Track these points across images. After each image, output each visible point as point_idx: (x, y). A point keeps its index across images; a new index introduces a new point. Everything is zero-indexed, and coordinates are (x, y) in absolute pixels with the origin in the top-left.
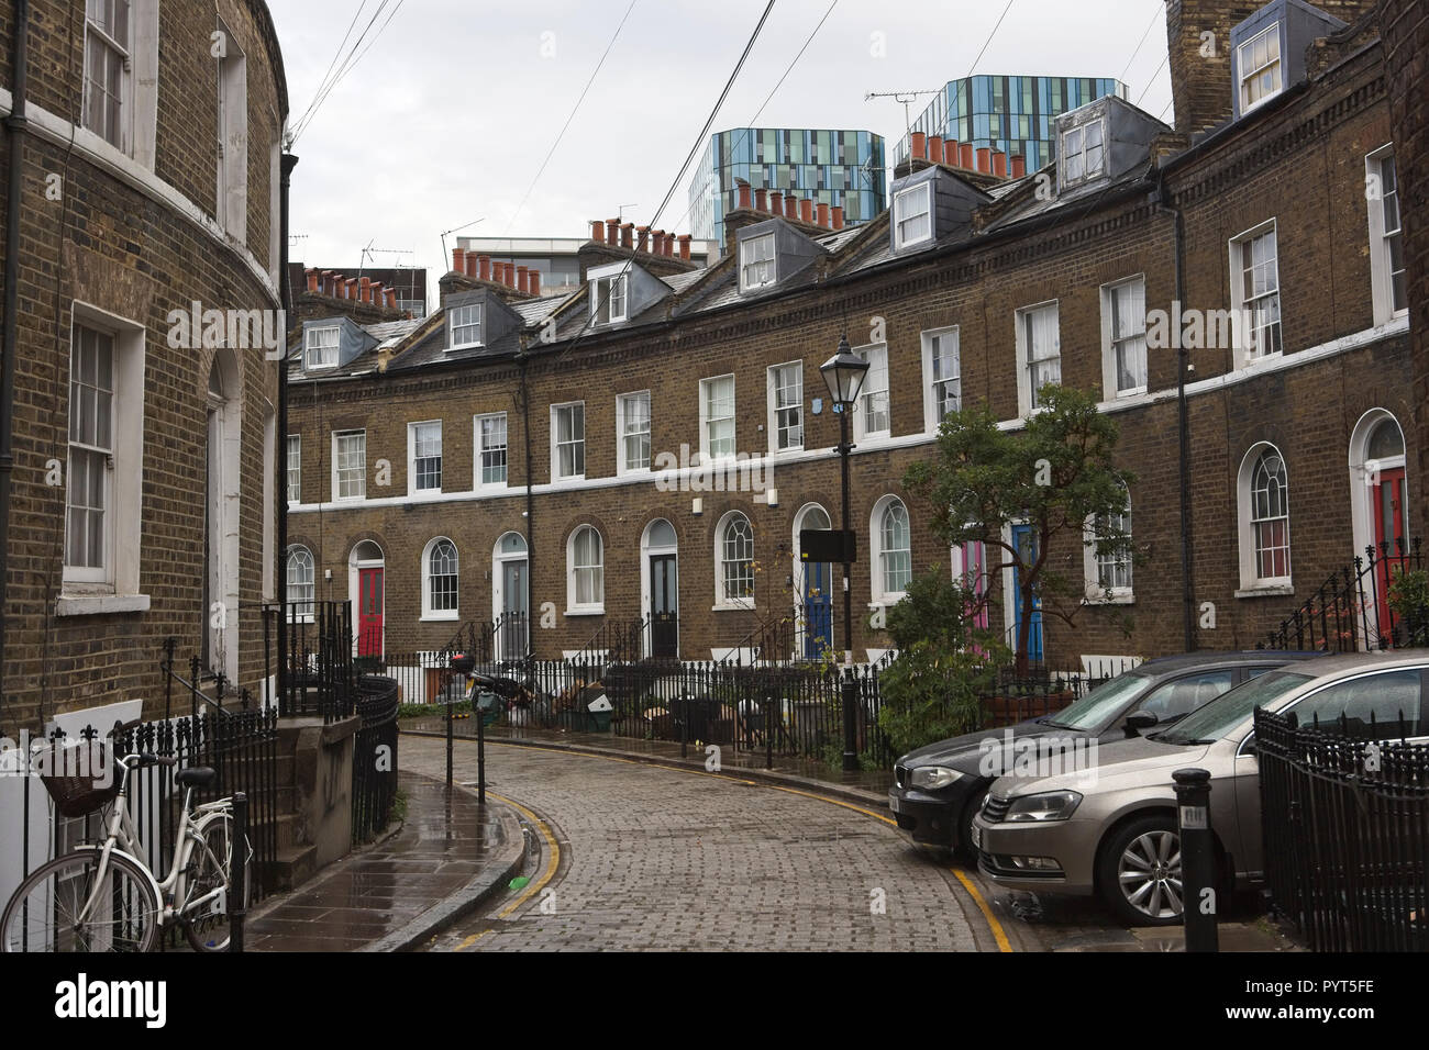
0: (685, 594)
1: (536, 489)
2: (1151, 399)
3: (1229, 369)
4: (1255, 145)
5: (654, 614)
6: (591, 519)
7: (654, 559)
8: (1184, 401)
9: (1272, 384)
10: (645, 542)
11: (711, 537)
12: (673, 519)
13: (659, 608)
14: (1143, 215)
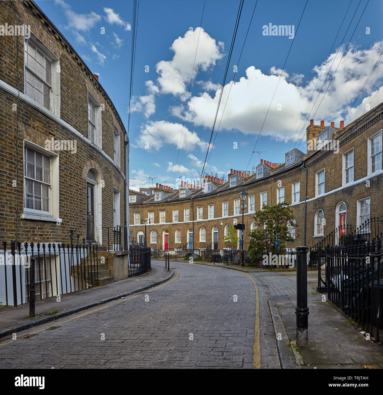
0: (219, 239)
1: (194, 221)
2: (300, 203)
3: (314, 197)
4: (321, 155)
5: (214, 242)
6: (204, 226)
7: (214, 233)
8: (306, 203)
9: (322, 199)
10: (213, 230)
11: (224, 229)
12: (218, 226)
13: (215, 241)
14: (301, 170)
